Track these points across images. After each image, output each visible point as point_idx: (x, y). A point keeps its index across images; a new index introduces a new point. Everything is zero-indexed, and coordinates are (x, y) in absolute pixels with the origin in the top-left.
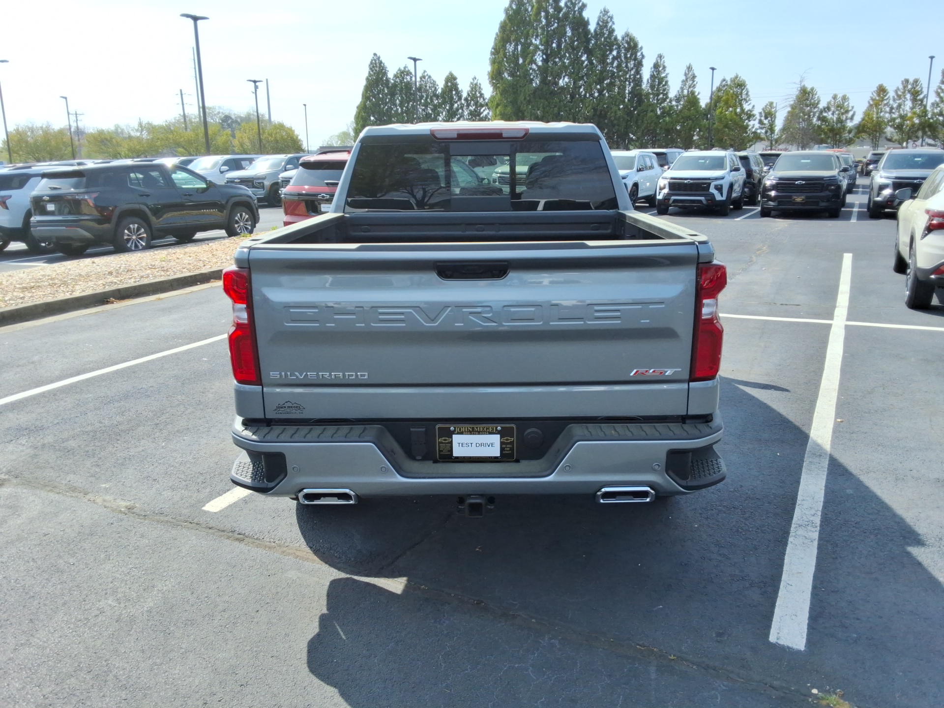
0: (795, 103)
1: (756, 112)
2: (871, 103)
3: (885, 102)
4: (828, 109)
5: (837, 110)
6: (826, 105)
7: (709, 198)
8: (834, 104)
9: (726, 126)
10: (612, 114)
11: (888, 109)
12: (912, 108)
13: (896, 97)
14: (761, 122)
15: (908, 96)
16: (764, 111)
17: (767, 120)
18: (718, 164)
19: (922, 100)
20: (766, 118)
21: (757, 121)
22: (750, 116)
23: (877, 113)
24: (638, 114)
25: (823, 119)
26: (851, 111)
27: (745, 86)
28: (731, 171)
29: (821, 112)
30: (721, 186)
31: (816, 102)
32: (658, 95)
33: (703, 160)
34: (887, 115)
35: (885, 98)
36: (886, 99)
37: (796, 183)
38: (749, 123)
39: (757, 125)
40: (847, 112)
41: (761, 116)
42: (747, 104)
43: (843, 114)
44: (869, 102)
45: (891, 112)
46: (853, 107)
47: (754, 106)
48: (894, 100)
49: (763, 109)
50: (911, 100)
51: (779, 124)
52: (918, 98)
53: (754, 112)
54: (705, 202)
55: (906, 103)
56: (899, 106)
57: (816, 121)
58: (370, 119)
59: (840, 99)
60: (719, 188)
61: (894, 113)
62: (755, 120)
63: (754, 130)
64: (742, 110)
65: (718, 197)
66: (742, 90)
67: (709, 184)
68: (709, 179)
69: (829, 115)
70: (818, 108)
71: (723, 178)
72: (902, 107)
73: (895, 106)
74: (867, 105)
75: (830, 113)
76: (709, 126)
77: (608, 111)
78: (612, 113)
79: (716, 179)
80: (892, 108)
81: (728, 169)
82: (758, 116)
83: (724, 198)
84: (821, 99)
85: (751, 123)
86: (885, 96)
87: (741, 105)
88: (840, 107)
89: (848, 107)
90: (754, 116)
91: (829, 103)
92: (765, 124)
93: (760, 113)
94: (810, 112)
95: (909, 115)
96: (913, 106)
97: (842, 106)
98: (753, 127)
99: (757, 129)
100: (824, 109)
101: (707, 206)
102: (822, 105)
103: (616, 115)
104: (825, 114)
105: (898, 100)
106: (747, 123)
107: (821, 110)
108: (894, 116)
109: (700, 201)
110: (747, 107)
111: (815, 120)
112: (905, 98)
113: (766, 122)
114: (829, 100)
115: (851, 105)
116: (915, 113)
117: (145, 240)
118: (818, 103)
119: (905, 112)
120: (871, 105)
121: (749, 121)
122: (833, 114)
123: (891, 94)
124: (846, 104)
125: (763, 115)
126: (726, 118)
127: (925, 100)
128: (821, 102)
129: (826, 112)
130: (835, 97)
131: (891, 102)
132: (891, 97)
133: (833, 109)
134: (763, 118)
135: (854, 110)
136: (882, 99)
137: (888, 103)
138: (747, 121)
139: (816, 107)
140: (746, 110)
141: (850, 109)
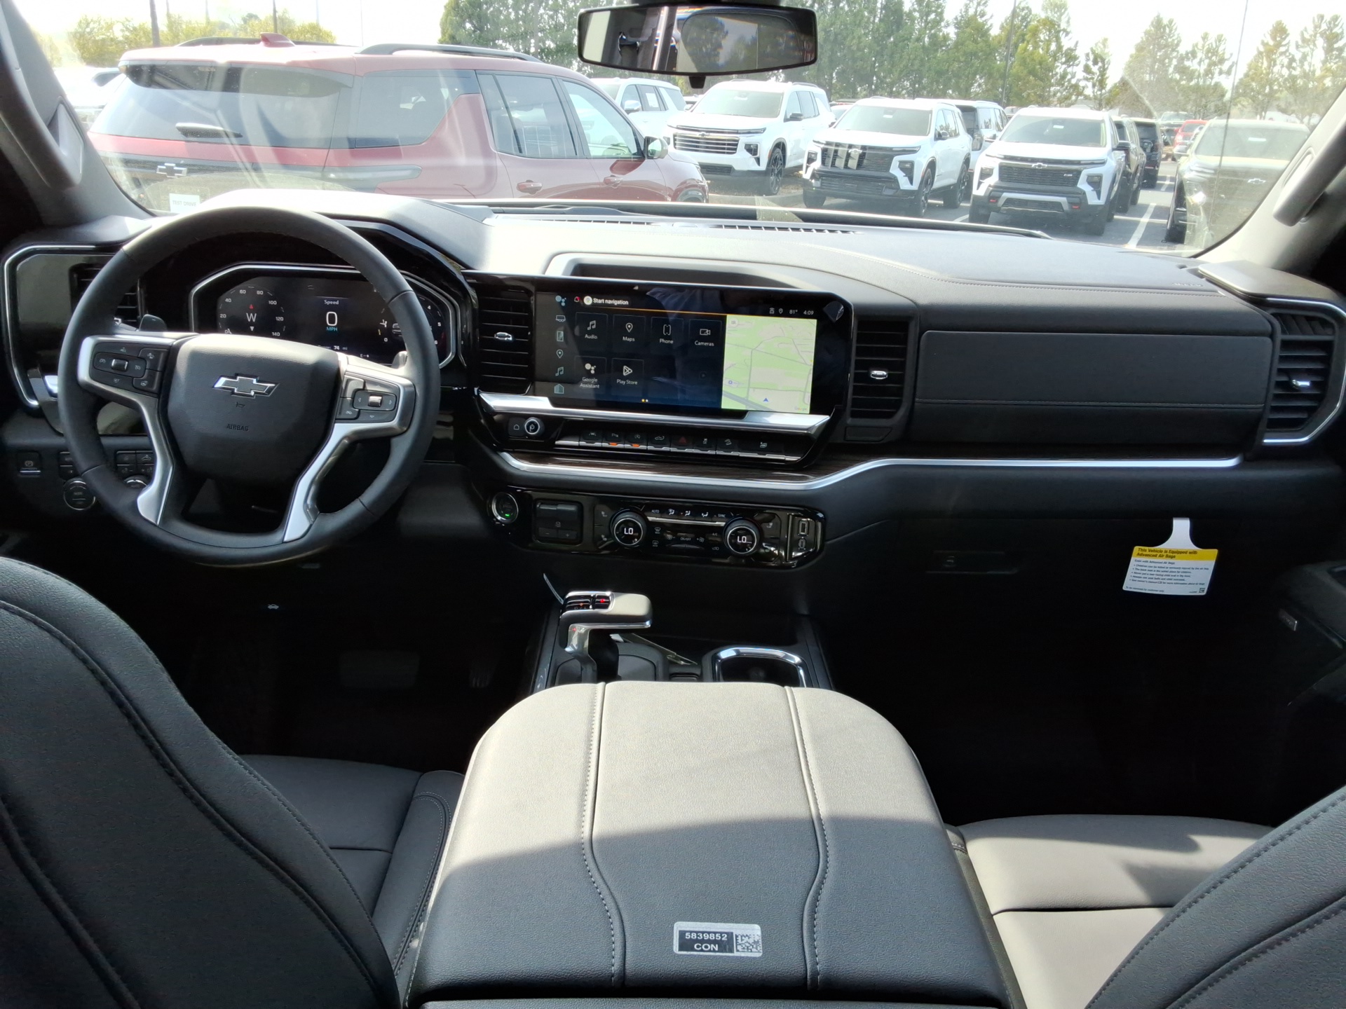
0: (1142, 42)
1: (1080, 53)
2: (1262, 49)
4: (1194, 54)
5: (1207, 57)
6: (1190, 49)
8: (1203, 47)
9: (1032, 72)
10: (854, 41)
11: (1286, 61)
12: (1324, 62)
13: (1300, 43)
14: (1087, 69)
15: (1320, 42)
16: (1093, 52)
17: (1097, 67)
19: (1341, 49)
20: (1095, 63)
21: (1081, 68)
22: (1071, 58)
23: (1269, 67)
24: (895, 44)
25: (1182, 70)
26: (1228, 59)
27: (1066, 10)
29: (1182, 59)
31: (1176, 42)
34: (1285, 72)
35: (1284, 43)
36: (1285, 45)
38: (1069, 70)
39: (1080, 74)
40: (1222, 61)
41: (1088, 60)
42: (1067, 38)
43: (1215, 64)
44: (1258, 49)
45: (1290, 67)
46: (1232, 54)
48: (1297, 47)
49: (1092, 48)
50: (1323, 48)
51: (1114, 74)
52: (1336, 46)
53: (1076, 53)
55: (1315, 53)
56: (1304, 57)
57: (1173, 72)
59: (1213, 40)
61: (1294, 69)
62: (1077, 65)
63: (1073, 81)
64: (1059, 47)
66: (1061, 15)
69: (1192, 65)
70: (1178, 52)
72: (1309, 58)
73: (1298, 56)
74: (1255, 53)
75: (1196, 61)
76: (1005, 70)
77: (848, 35)
78: (854, 38)
80: (1292, 60)
82: (1082, 60)
84: (1183, 38)
85: (1071, 70)
86: (1285, 39)
87: (1058, 39)
88: (1212, 52)
89: (1224, 54)
90: (1075, 58)
91: (1196, 45)
92: (1093, 73)
93: (1087, 55)
94: (1166, 56)
95: (1318, 73)
96: (1326, 58)
97: (1215, 57)
98: (1074, 77)
99: (1079, 80)
100: (1187, 54)
102: (1183, 49)
103: (860, 42)
104: (1187, 63)
105: (1302, 47)
106: (1065, 70)
107: (1181, 55)
108: (1294, 73)
110: (1066, 43)
111: (1171, 70)
112: (1315, 45)
113: (1095, 69)
114: (1195, 41)
115: (1228, 51)
116: (1328, 70)
118: (1177, 45)
119: (1312, 68)
120: (1260, 53)
121: (1069, 66)
122: (1199, 63)
123: (1293, 37)
124: (1221, 48)
125: (1092, 57)
126: (1033, 60)
128: (1182, 43)
129: (1188, 59)
130: (1205, 38)
131: (1292, 50)
132: (1293, 43)
133: (1200, 55)
134: (1090, 63)
135: (1233, 59)
136: (1278, 45)
137: (1287, 51)
138: (1064, 66)
139: (1173, 50)
140: (1064, 49)
141: (1226, 56)
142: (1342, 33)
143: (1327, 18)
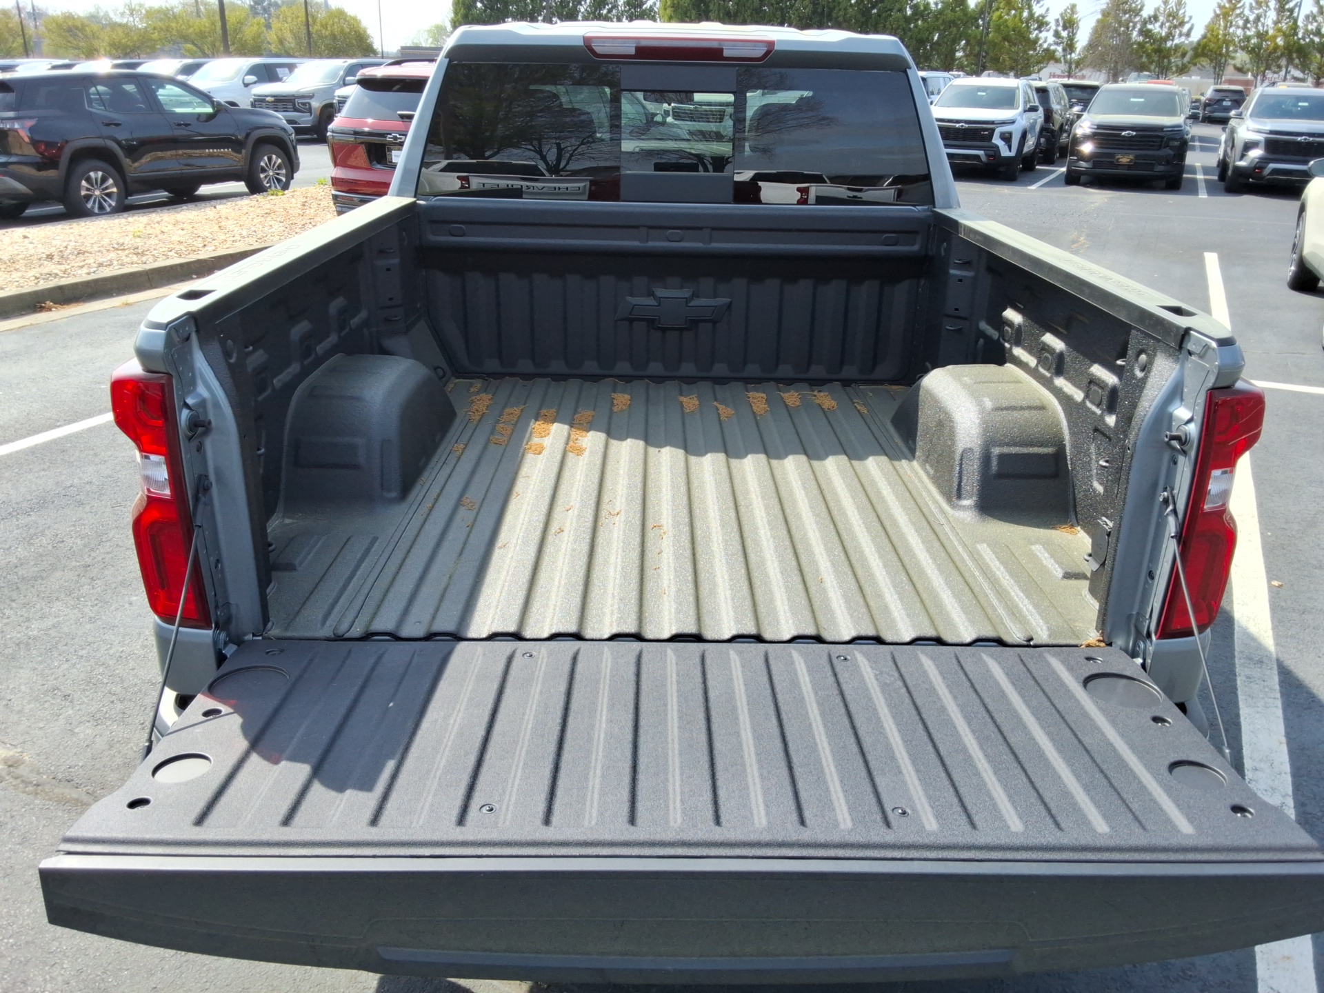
0: (1108, 7)
1: (1051, 18)
2: (1218, 12)
3: (1238, 11)
4: (1156, 18)
5: (1168, 21)
6: (1152, 13)
7: (992, 153)
8: (1165, 11)
9: (1006, 38)
10: (841, 13)
11: (1241, 23)
12: (1276, 23)
13: (1254, 4)
14: (1057, 34)
16: (1063, 18)
17: (1066, 32)
18: (1005, 99)
19: (1291, 11)
20: (1065, 28)
21: (1052, 32)
22: (1042, 24)
23: (1225, 28)
24: (879, 15)
25: (1146, 33)
26: (1188, 22)
28: (1025, 111)
29: (1145, 23)
30: (1010, 134)
31: (1139, 7)
33: (983, 91)
34: (1239, 32)
35: (1239, 5)
36: (1241, 7)
37: (1123, 133)
38: (1041, 35)
39: (1051, 39)
40: (1182, 24)
41: (1058, 25)
42: (1039, 5)
43: (1175, 27)
44: (1215, 11)
45: (1245, 27)
46: (1191, 18)
47: (1048, 10)
48: (1251, 8)
49: (1061, 15)
50: (1275, 9)
51: (1083, 38)
52: (1287, 7)
53: (1047, 19)
54: (984, 159)
55: (1268, 14)
56: (1258, 18)
57: (1137, 36)
58: (476, 7)
59: (1173, 4)
60: (1007, 138)
61: (1249, 29)
62: (1048, 31)
63: (1045, 46)
64: (1031, 15)
65: (1005, 152)
67: (993, 131)
68: (992, 123)
69: (1155, 28)
70: (1141, 16)
71: (1013, 122)
72: (1262, 19)
73: (1252, 18)
74: (1212, 15)
75: (1158, 25)
76: (982, 37)
77: (835, 7)
78: (840, 10)
79: (1003, 123)
80: (1247, 21)
81: (1021, 109)
82: (1053, 26)
83: (1013, 154)
84: (1145, 3)
85: (1043, 35)
87: (1030, 7)
88: (1172, 15)
89: (1184, 17)
90: (1047, 24)
91: (1157, 9)
92: (1063, 38)
93: (1057, 21)
94: (1130, 20)
95: (1271, 32)
96: (1278, 18)
97: (1176, 20)
98: (1045, 42)
99: (1050, 45)
100: (1150, 18)
101: (986, 164)
102: (1145, 13)
103: (845, 14)
104: (1150, 27)
105: (1257, 9)
106: (1037, 35)
107: (1145, 19)
108: (1248, 33)
109: (977, 157)
110: (1038, 10)
111: (1135, 33)
112: (1267, 6)
113: (1064, 34)
114: (1157, 6)
115: (1187, 14)
116: (1279, 30)
117: (115, 197)
118: (1141, 10)
119: (1265, 29)
120: (1217, 16)
121: (1041, 32)
122: (1161, 27)
124: (1181, 12)
125: (1061, 23)
126: (1007, 26)
127: (1297, 10)
128: (1145, 8)
129: (1151, 23)
131: (1247, 12)
132: (1247, 5)
133: (1161, 19)
134: (1060, 28)
135: (1192, 22)
136: (1234, 8)
137: (1242, 13)
138: (1036, 32)
139: (1137, 14)
140: (1036, 15)
141: (1186, 19)
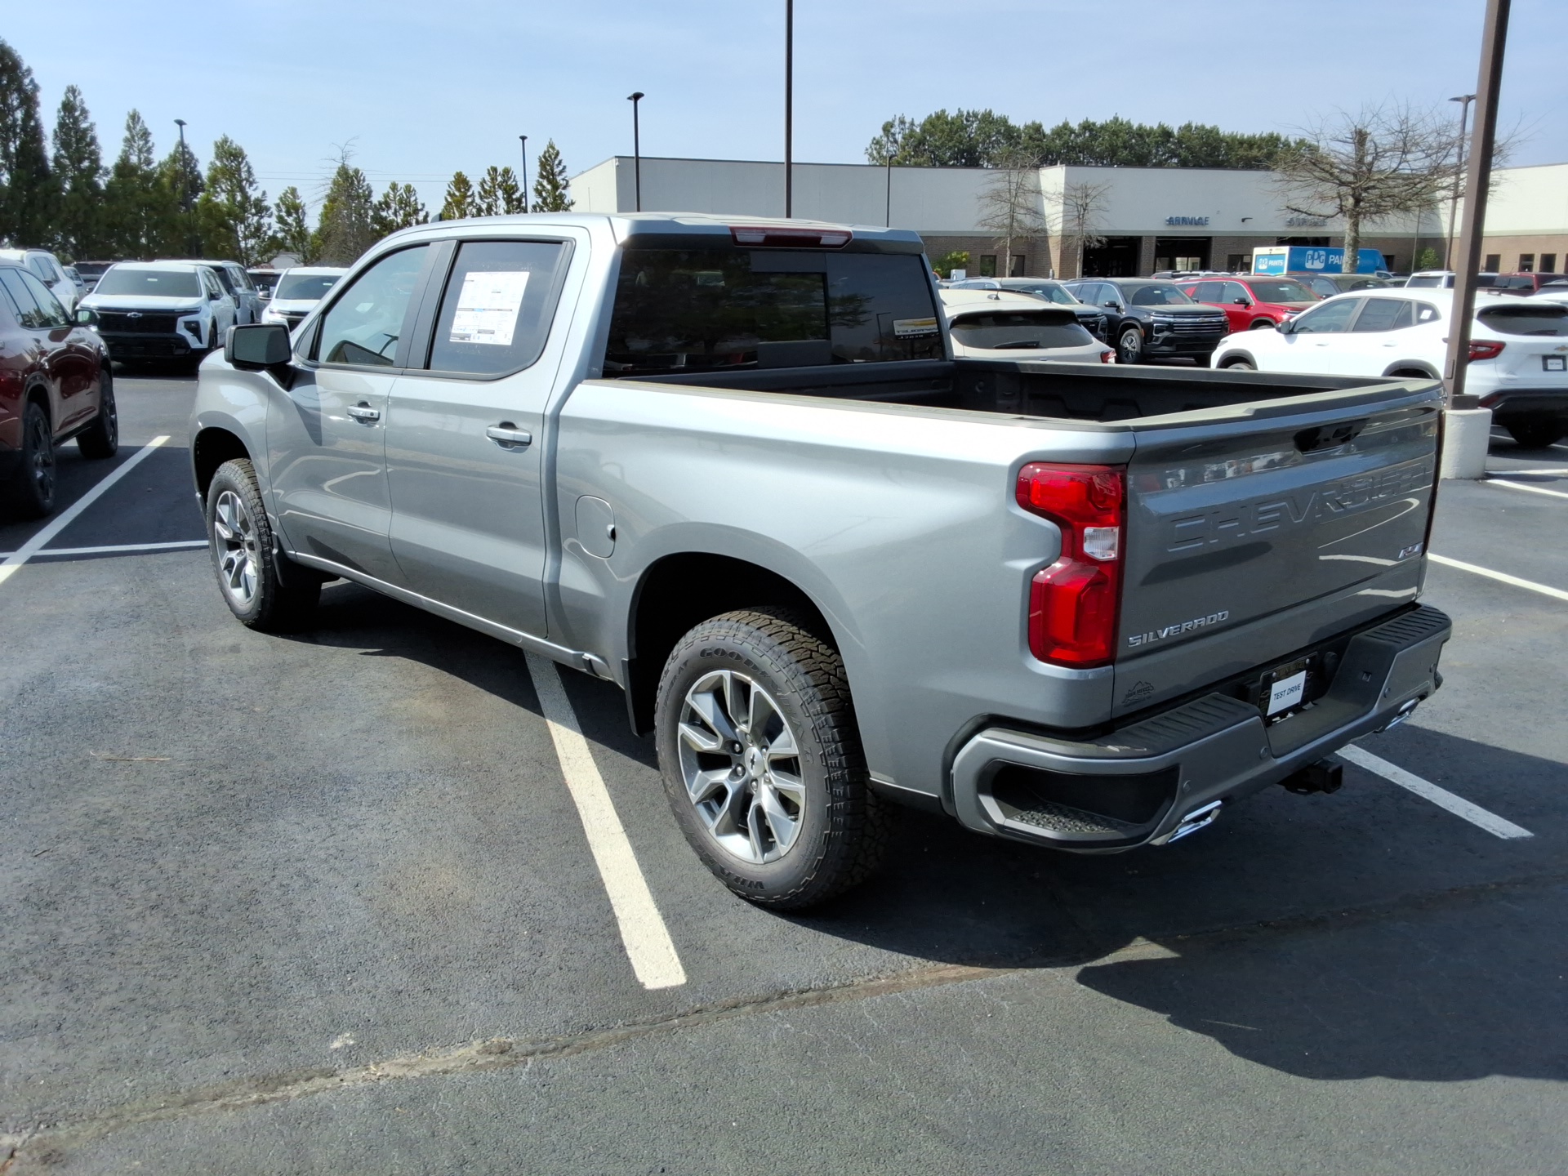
0: (332, 193)
1: (271, 201)
2: (449, 200)
3: (469, 200)
5: (401, 208)
8: (391, 197)
14: (281, 220)
15: (500, 193)
19: (519, 200)
20: (289, 214)
22: (260, 208)
26: (422, 210)
27: (243, 158)
31: (367, 192)
32: (80, 161)
35: (469, 193)
38: (262, 221)
39: (276, 226)
40: (416, 211)
41: (280, 211)
42: (252, 188)
44: (446, 199)
46: (423, 205)
47: (264, 193)
48: (481, 198)
49: (281, 199)
50: (504, 198)
51: (312, 224)
52: (514, 197)
53: (265, 203)
55: (498, 203)
59: (402, 191)
62: (270, 216)
63: (270, 233)
64: (246, 197)
66: (240, 163)
70: (371, 202)
74: (444, 203)
75: (391, 212)
82: (274, 210)
84: (373, 188)
85: (265, 221)
86: (468, 190)
87: (242, 190)
89: (416, 204)
90: (267, 209)
91: (387, 196)
93: (278, 206)
96: (508, 208)
98: (269, 228)
99: (275, 232)
100: (380, 204)
102: (376, 198)
104: (384, 214)
105: (486, 198)
106: (258, 222)
107: (375, 205)
110: (254, 194)
112: (496, 196)
113: (290, 220)
114: (385, 192)
115: (420, 202)
118: (370, 195)
120: (449, 204)
121: (262, 217)
122: (395, 214)
123: (476, 188)
124: (413, 199)
127: (524, 200)
128: (373, 194)
129: (383, 210)
130: (394, 187)
132: (476, 194)
133: (391, 206)
134: (284, 214)
135: (426, 209)
136: (465, 196)
137: (473, 201)
138: (256, 218)
139: (366, 201)
140: (252, 198)
141: (420, 207)
142: (516, 185)
143: (500, 170)
